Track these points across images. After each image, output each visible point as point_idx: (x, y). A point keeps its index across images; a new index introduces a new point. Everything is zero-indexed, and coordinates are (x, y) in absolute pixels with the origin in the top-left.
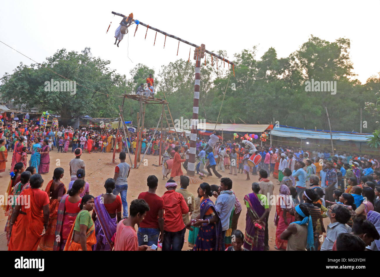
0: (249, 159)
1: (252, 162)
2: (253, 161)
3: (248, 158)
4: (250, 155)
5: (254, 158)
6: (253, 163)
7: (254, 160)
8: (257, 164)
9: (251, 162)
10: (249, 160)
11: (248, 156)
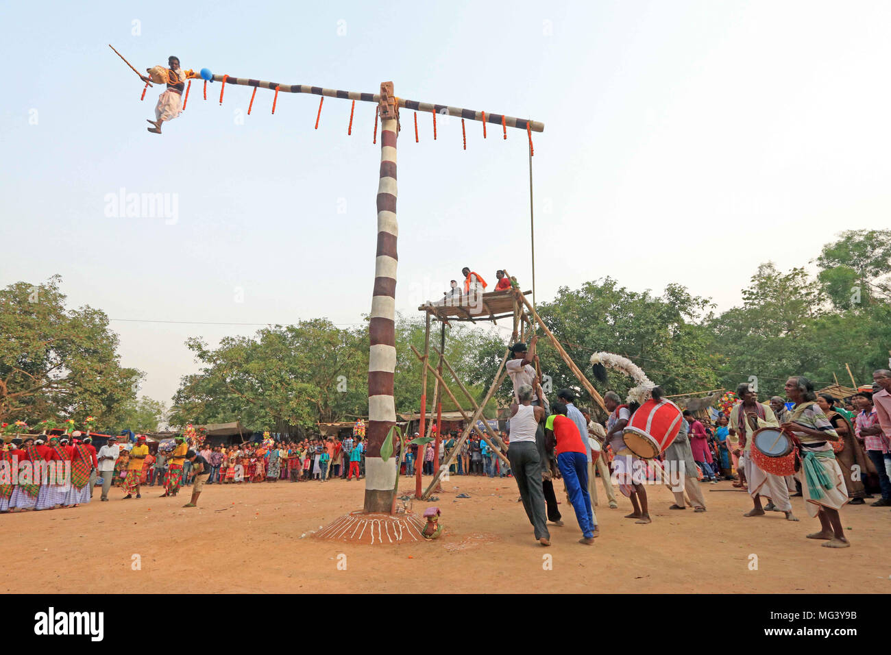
0: (630, 427)
1: (643, 437)
2: (647, 433)
3: (625, 423)
4: (633, 407)
5: (650, 418)
6: (650, 442)
7: (649, 426)
8: (663, 442)
9: (638, 435)
10: (630, 431)
11: (624, 414)
